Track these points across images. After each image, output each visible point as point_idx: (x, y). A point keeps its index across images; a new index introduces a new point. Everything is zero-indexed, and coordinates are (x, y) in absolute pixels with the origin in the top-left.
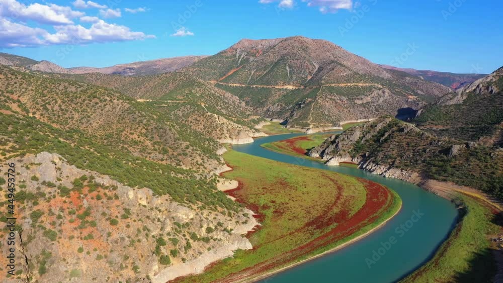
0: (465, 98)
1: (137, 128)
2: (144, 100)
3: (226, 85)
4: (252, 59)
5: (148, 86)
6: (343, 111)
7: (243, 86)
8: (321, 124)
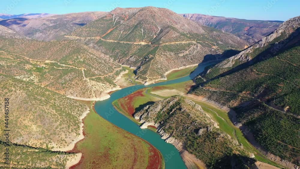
0: (233, 63)
1: (28, 115)
2: (50, 61)
3: (105, 41)
4: (122, 22)
5: (53, 51)
6: (171, 62)
7: (116, 41)
8: (154, 77)
